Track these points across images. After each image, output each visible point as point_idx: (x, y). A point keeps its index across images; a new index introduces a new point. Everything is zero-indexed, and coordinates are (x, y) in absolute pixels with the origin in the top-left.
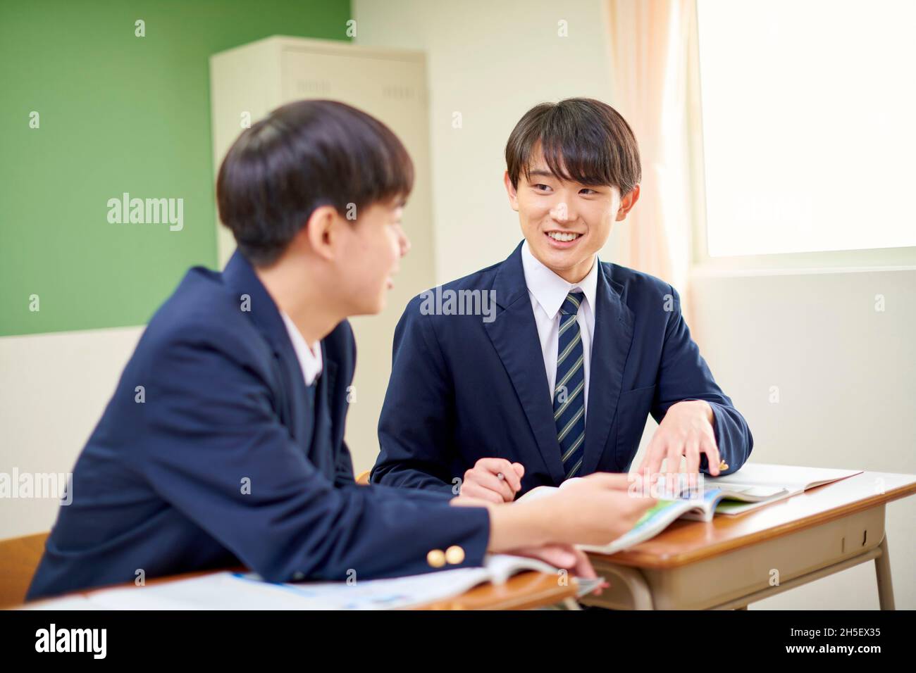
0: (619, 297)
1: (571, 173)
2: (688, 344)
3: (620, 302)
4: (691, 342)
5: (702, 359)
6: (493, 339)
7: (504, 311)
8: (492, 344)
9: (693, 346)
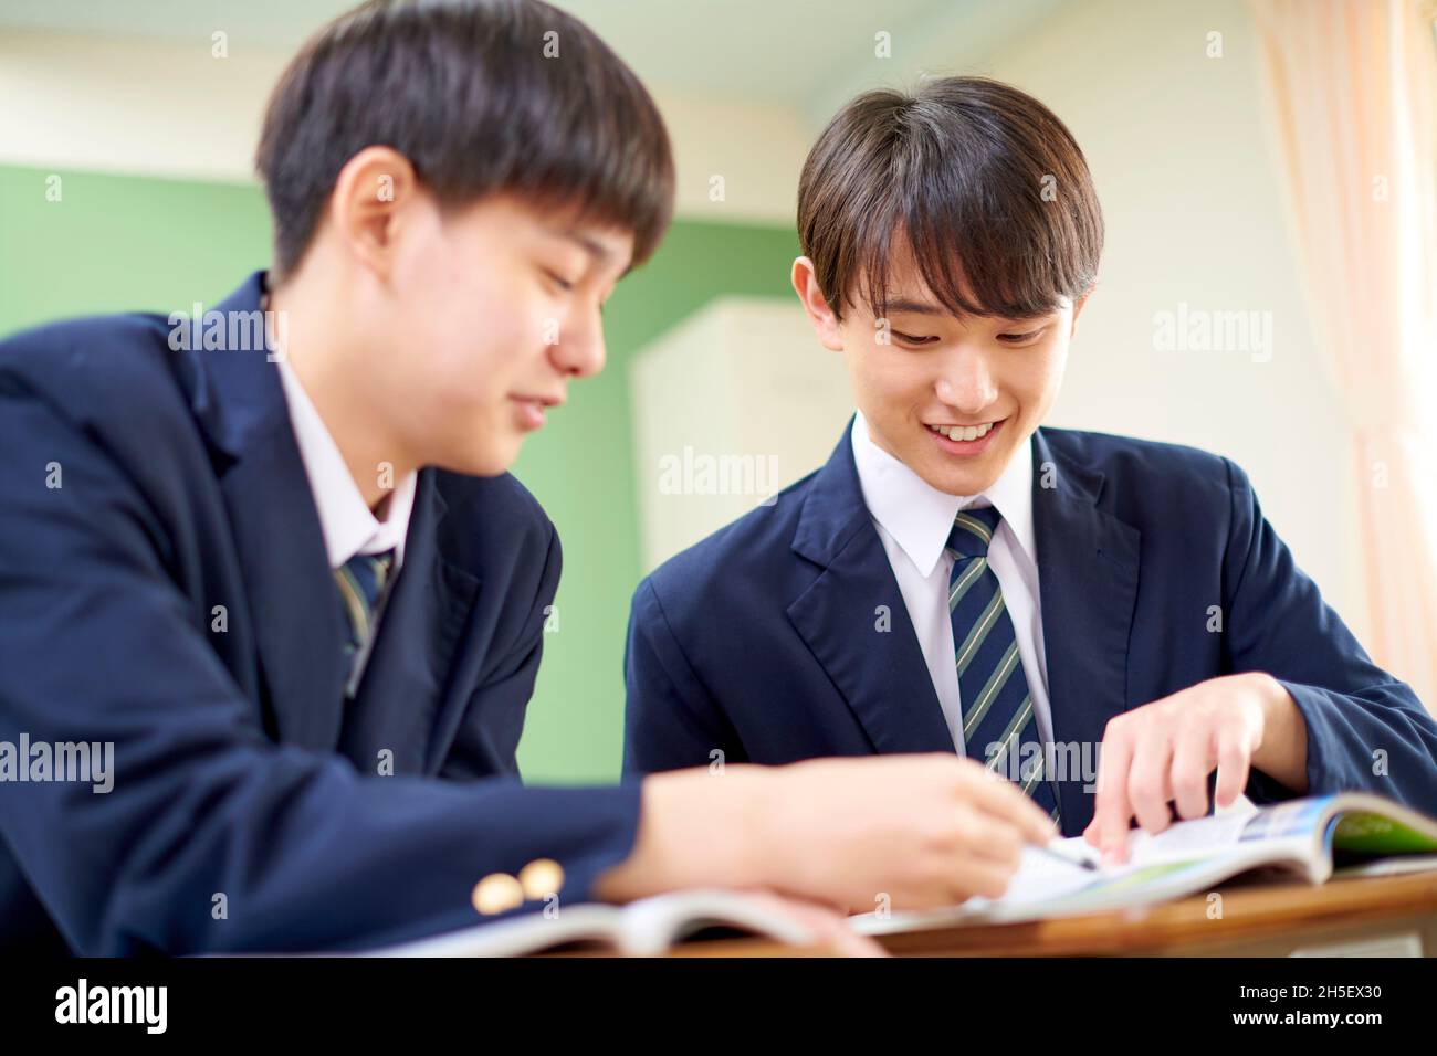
0: (1092, 499)
1: (983, 301)
2: (1292, 586)
3: (1094, 511)
4: (1300, 579)
5: (1332, 616)
6: (809, 639)
7: (825, 573)
8: (811, 650)
9: (1305, 587)
